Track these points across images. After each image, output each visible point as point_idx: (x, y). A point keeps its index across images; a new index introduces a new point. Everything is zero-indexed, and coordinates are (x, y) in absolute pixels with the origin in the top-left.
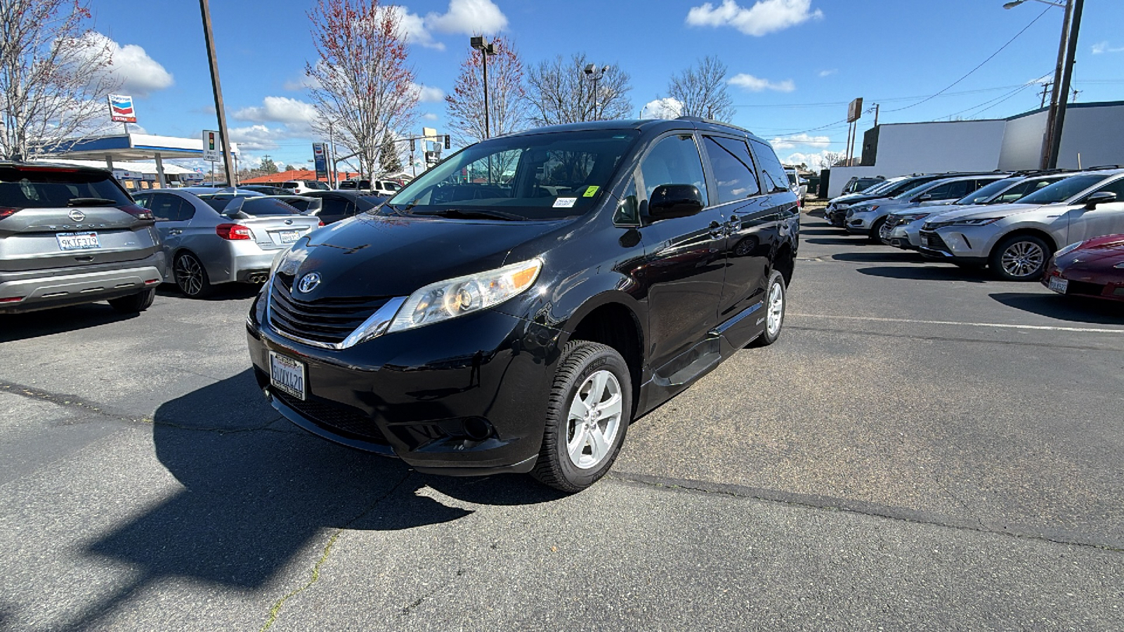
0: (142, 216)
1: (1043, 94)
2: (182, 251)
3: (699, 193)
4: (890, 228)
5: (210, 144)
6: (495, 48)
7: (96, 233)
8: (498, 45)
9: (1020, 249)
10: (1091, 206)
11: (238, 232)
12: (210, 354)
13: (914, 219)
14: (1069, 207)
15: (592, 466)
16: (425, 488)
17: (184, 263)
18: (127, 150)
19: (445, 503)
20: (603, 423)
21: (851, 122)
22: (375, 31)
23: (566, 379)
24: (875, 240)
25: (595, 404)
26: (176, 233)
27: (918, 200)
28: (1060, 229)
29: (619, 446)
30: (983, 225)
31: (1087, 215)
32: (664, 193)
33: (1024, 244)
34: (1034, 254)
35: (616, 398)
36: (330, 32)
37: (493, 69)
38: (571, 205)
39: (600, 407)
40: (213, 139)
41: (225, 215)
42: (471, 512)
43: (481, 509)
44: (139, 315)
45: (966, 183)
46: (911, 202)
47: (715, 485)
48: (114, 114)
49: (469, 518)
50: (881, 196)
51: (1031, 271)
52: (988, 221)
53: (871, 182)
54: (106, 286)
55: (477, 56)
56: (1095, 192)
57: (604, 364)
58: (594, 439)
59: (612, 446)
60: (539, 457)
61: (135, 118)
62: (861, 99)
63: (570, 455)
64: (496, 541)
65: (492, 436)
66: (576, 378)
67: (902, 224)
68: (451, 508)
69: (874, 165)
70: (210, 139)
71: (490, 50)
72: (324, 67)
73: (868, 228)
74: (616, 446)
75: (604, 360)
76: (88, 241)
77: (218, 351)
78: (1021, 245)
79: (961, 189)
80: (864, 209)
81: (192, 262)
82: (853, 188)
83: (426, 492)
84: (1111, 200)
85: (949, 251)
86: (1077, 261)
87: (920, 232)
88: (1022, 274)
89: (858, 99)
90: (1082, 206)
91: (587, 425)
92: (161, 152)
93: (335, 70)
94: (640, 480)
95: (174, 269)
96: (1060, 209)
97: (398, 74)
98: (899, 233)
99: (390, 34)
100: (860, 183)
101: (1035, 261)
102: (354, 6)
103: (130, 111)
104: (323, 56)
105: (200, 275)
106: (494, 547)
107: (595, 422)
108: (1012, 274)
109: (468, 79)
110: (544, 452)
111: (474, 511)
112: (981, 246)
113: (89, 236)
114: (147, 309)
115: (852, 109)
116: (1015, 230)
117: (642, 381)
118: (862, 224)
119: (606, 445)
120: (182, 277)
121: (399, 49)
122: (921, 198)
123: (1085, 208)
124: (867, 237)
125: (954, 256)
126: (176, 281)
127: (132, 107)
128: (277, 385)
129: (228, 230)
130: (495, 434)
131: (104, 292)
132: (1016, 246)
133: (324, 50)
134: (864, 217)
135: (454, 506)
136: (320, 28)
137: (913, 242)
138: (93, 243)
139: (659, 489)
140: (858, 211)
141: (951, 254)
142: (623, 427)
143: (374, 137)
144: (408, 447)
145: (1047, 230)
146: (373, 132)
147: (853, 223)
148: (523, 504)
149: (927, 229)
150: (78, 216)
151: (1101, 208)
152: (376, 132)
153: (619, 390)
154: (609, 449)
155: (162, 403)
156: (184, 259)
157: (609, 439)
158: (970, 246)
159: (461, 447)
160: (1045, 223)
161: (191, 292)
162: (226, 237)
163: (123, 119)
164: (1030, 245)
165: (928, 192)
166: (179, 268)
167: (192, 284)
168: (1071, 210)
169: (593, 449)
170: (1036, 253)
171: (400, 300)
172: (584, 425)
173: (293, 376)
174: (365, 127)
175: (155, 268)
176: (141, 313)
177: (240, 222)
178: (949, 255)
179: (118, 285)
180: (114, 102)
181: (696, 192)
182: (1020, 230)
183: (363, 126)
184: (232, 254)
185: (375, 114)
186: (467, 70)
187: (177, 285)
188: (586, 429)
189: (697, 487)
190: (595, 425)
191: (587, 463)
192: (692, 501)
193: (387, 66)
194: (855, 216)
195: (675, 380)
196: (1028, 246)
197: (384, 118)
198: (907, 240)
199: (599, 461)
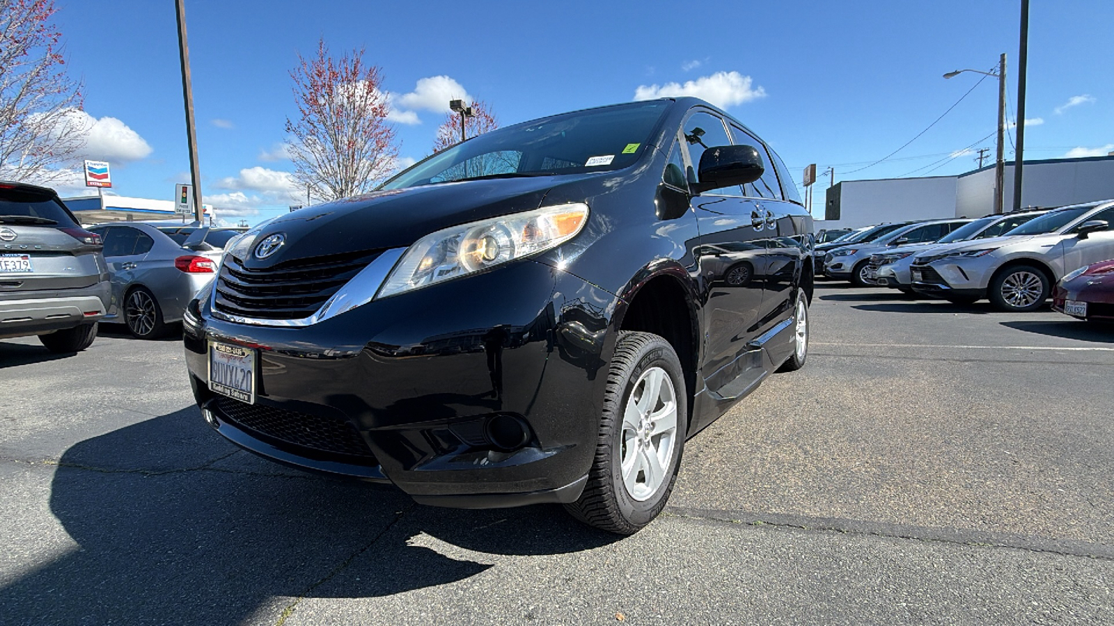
0: (88, 240)
1: (979, 160)
2: (134, 287)
3: (758, 155)
4: (875, 268)
5: (183, 197)
6: (473, 111)
7: (29, 256)
8: (476, 109)
9: (1018, 280)
10: (1083, 235)
11: (199, 265)
12: (150, 390)
13: (899, 257)
14: (1061, 236)
15: (648, 497)
16: (420, 536)
17: (136, 301)
18: (99, 212)
19: (450, 556)
20: (656, 440)
21: (807, 185)
22: (356, 91)
23: (620, 371)
24: (856, 283)
25: (649, 412)
26: (130, 267)
27: (895, 244)
28: (1056, 258)
29: (676, 473)
30: (978, 256)
31: (1080, 245)
32: (717, 154)
33: (1022, 274)
34: (1033, 284)
35: (671, 407)
36: (312, 90)
37: (471, 131)
38: (609, 162)
39: (655, 417)
40: (186, 192)
41: (187, 247)
42: (488, 567)
43: (502, 562)
44: (75, 355)
45: (940, 226)
46: (889, 245)
47: (810, 519)
48: (89, 179)
49: (486, 575)
50: (854, 243)
51: (1032, 302)
52: (981, 253)
53: (839, 233)
54: (34, 317)
55: (455, 119)
56: (1085, 221)
57: (659, 358)
58: (647, 459)
59: (668, 473)
60: (589, 479)
61: (110, 184)
62: (815, 165)
63: (625, 479)
64: (531, 608)
65: (529, 445)
66: (631, 371)
67: (886, 263)
68: (460, 562)
69: (838, 219)
70: (183, 192)
71: (468, 112)
72: (304, 124)
73: (848, 272)
74: (672, 473)
75: (660, 352)
76: (18, 264)
77: (161, 387)
78: (1019, 275)
79: (936, 232)
80: (843, 254)
81: (145, 298)
82: (823, 239)
83: (422, 540)
84: (1103, 228)
85: (946, 284)
86: (1091, 283)
87: (911, 267)
88: (1023, 305)
89: (812, 165)
90: (1076, 235)
91: (640, 440)
92: (134, 214)
93: (315, 127)
94: (711, 517)
95: (124, 307)
96: (1054, 239)
97: (377, 131)
98: (884, 272)
99: (372, 94)
100: (829, 235)
101: (1035, 291)
102: (337, 67)
103: (106, 176)
104: (303, 112)
105: (154, 313)
106: (530, 617)
107: (649, 438)
108: (1013, 305)
109: (447, 140)
110: (595, 473)
111: (493, 565)
112: (978, 278)
113: (20, 259)
114: (87, 349)
115: (807, 174)
116: (1011, 261)
117: (697, 391)
118: (842, 268)
119: (661, 470)
120: (133, 316)
121: (380, 108)
122: (899, 241)
123: (1077, 236)
124: (847, 282)
125: (952, 288)
126: (126, 320)
127: (108, 173)
128: (217, 388)
129: (187, 263)
130: (534, 441)
131: (32, 324)
132: (1014, 277)
133: (305, 107)
134: (843, 261)
135: (463, 559)
136: (303, 87)
137: (900, 279)
138: (23, 267)
139: (738, 526)
140: (837, 255)
141: (949, 286)
142: (679, 446)
143: (352, 191)
144: (400, 466)
145: (1044, 260)
146: (352, 187)
147: (833, 267)
148: (559, 553)
149: (919, 264)
150: (8, 234)
151: (1094, 237)
152: (354, 187)
153: (673, 396)
154: (665, 473)
155: (76, 442)
156: (137, 297)
157: (664, 461)
158: (967, 278)
159: (484, 461)
160: (1038, 252)
161: (142, 332)
162: (185, 269)
163: (98, 184)
164: (1028, 275)
165: (904, 236)
166: (130, 306)
167: (144, 324)
168: (1065, 240)
169: (646, 474)
170: (1035, 283)
171: (398, 252)
172: (637, 439)
173: (239, 370)
174: (344, 181)
175: (98, 298)
176: (78, 353)
177: (203, 254)
178: (946, 288)
179: (49, 316)
180: (90, 168)
181: (755, 154)
182: (1015, 260)
183: (341, 180)
184: (191, 288)
185: (354, 170)
186: (446, 132)
187: (126, 325)
188: (640, 446)
189: (790, 523)
190: (648, 442)
191: (643, 493)
192: (788, 540)
193: (367, 124)
194: (835, 261)
195: (727, 391)
196: (1026, 277)
197: (363, 173)
198: (894, 279)
199: (655, 491)
